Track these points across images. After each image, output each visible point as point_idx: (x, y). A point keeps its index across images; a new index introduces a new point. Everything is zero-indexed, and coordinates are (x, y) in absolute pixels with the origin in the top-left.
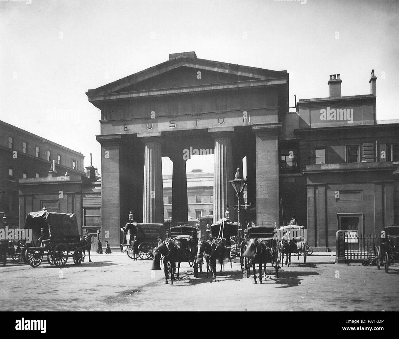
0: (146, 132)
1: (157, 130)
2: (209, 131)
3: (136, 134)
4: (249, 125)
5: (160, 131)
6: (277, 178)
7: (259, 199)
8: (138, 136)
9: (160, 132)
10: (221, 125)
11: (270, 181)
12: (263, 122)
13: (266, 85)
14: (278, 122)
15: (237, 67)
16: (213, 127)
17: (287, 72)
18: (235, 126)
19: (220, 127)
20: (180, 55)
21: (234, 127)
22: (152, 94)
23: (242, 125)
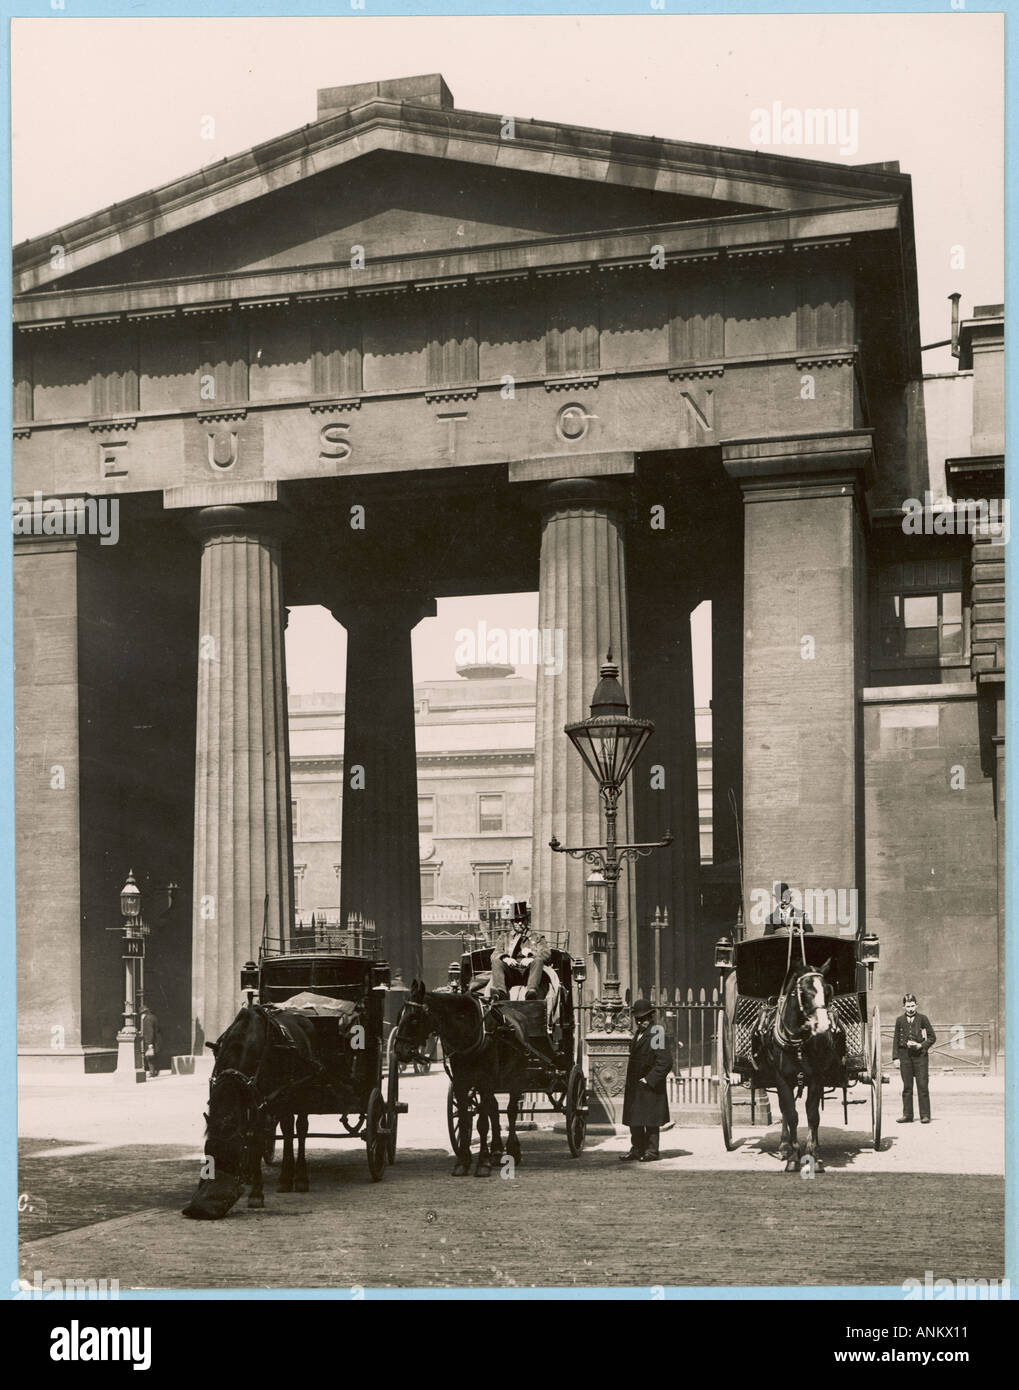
0: (208, 484)
1: (262, 475)
2: (512, 478)
3: (158, 495)
4: (710, 442)
5: (274, 479)
6: (843, 709)
7: (754, 811)
8: (169, 503)
9: (273, 484)
10: (571, 448)
11: (809, 721)
12: (781, 427)
13: (792, 237)
14: (851, 428)
15: (651, 151)
16: (533, 457)
17: (903, 170)
18: (640, 450)
19: (567, 453)
20: (371, 94)
21: (637, 454)
22: (236, 290)
23: (673, 443)
